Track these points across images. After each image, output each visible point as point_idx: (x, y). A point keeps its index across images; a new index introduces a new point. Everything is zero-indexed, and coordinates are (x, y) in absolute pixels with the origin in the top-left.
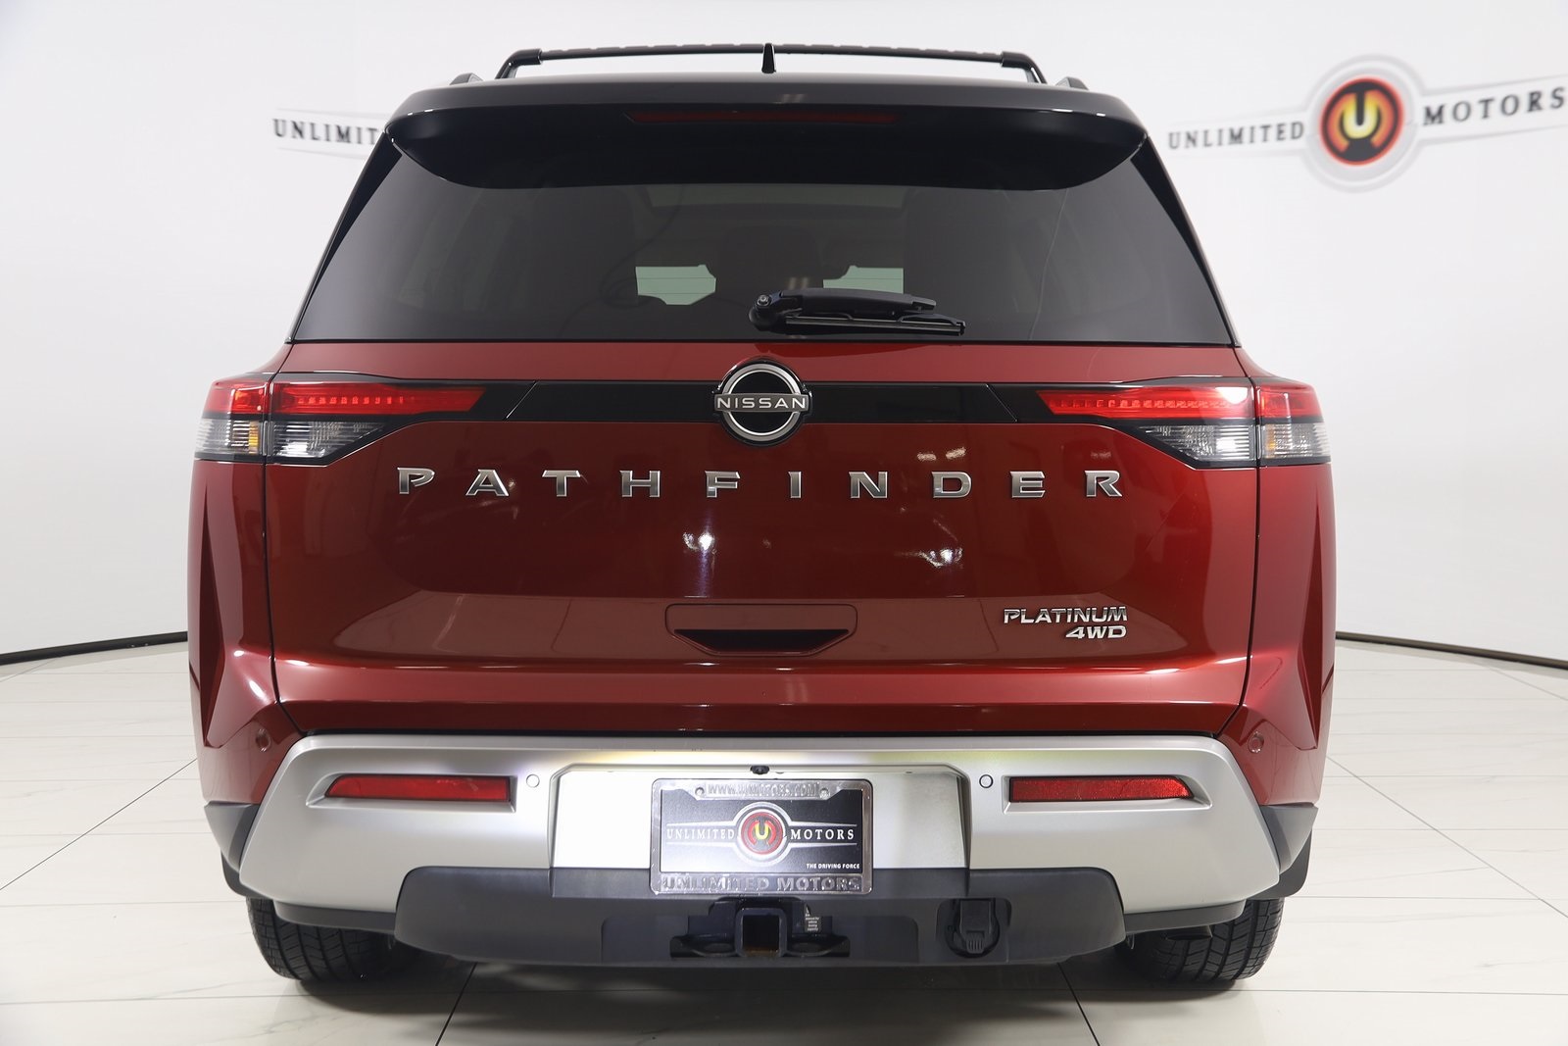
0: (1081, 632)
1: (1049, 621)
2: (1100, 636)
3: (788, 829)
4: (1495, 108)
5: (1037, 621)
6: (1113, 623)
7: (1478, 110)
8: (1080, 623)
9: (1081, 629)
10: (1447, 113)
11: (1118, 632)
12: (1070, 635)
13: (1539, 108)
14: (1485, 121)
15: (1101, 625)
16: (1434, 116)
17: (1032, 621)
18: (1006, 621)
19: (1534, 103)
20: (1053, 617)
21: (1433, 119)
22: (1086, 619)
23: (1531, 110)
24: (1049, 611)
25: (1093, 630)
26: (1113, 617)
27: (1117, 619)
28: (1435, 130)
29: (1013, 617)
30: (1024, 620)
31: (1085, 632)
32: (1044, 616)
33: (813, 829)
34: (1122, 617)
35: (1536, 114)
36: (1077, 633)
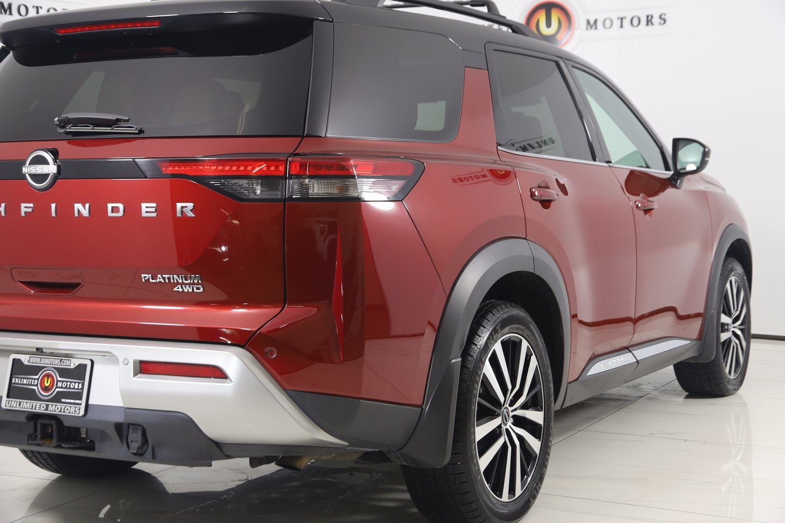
0: (180, 288)
1: (163, 281)
2: (190, 290)
3: (58, 381)
4: (627, 23)
5: (158, 281)
6: (194, 284)
7: (617, 23)
8: (178, 283)
9: (179, 286)
10: (599, 24)
11: (198, 289)
12: (175, 289)
13: (652, 24)
14: (622, 29)
15: (189, 284)
16: (592, 25)
17: (155, 281)
18: (144, 281)
19: (649, 20)
20: (164, 278)
21: (591, 27)
22: (180, 281)
23: (647, 24)
24: (162, 276)
25: (185, 287)
26: (193, 281)
27: (196, 281)
28: (592, 32)
29: (146, 279)
30: (151, 281)
31: (182, 288)
32: (160, 279)
33: (67, 382)
34: (198, 281)
35: (650, 27)
36: (178, 288)
